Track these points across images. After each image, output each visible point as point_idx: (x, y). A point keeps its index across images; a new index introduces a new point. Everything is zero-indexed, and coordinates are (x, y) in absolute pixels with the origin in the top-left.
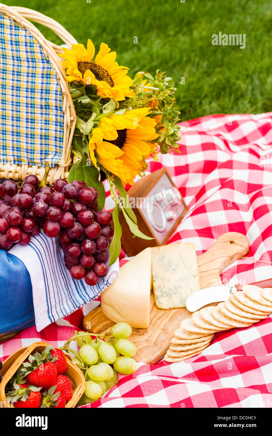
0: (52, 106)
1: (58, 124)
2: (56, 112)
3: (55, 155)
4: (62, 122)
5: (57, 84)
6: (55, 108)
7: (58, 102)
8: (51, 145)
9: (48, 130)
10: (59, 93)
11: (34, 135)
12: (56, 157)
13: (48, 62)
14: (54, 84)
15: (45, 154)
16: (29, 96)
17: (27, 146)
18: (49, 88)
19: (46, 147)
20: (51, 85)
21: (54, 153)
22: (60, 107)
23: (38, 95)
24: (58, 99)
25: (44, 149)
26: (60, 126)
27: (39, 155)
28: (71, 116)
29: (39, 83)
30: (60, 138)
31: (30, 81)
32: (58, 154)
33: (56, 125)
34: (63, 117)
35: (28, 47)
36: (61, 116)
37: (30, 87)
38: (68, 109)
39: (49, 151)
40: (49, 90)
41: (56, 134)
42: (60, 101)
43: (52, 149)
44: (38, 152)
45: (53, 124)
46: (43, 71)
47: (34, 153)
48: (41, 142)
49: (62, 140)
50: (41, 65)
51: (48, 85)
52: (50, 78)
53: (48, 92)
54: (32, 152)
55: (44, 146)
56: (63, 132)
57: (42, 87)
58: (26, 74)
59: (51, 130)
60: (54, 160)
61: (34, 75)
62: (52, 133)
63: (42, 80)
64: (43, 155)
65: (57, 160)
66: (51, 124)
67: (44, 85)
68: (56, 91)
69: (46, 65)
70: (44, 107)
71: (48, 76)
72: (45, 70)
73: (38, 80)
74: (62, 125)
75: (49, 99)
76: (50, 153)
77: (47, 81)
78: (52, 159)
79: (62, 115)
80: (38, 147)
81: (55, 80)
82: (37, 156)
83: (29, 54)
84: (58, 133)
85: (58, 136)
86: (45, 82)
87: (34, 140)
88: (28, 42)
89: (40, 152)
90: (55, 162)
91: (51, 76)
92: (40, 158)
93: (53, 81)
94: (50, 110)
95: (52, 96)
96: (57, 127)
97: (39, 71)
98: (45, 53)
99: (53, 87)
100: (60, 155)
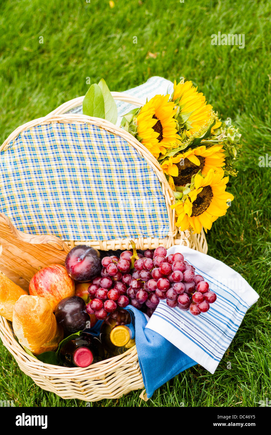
0: (154, 192)
1: (161, 205)
2: (158, 196)
3: (164, 228)
4: (164, 203)
5: (154, 175)
6: (156, 193)
7: (158, 189)
8: (159, 221)
9: (154, 210)
10: (157, 182)
11: (143, 215)
12: (165, 229)
13: (143, 160)
14: (152, 175)
15: (156, 228)
16: (134, 187)
17: (139, 224)
18: (149, 179)
19: (155, 223)
20: (149, 177)
21: (163, 226)
22: (161, 192)
23: (140, 186)
24: (157, 186)
25: (154, 225)
26: (164, 206)
27: (151, 229)
28: (170, 197)
29: (139, 177)
30: (165, 215)
31: (132, 176)
32: (166, 227)
33: (160, 206)
34: (165, 199)
35: (125, 151)
36: (162, 198)
37: (132, 180)
38: (167, 192)
39: (158, 226)
40: (149, 181)
41: (161, 213)
42: (160, 187)
43: (160, 223)
44: (150, 227)
45: (158, 206)
46: (140, 167)
47: (146, 229)
48: (150, 220)
49: (167, 216)
50: (138, 162)
51: (147, 177)
52: (147, 171)
53: (148, 182)
54: (145, 228)
55: (153, 222)
56: (167, 210)
57: (142, 179)
58: (127, 171)
59: (156, 210)
60: (164, 233)
61: (134, 171)
62: (158, 213)
63: (142, 174)
64: (154, 229)
65: (166, 233)
66: (156, 206)
67: (144, 177)
68: (155, 181)
69: (142, 162)
70: (147, 194)
71: (146, 170)
72: (142, 166)
73: (138, 174)
74: (165, 205)
75: (150, 188)
76: (159, 227)
77: (146, 174)
78: (162, 232)
79: (164, 198)
80: (148, 224)
81: (152, 172)
82: (150, 231)
83: (127, 155)
84: (163, 211)
85: (163, 214)
86: (144, 175)
87: (144, 220)
88: (124, 146)
89: (151, 227)
90: (165, 234)
91: (148, 170)
92: (152, 232)
93: (150, 173)
94: (153, 195)
95: (152, 185)
96: (161, 207)
97: (138, 167)
98: (140, 153)
99: (152, 178)
100: (168, 227)
